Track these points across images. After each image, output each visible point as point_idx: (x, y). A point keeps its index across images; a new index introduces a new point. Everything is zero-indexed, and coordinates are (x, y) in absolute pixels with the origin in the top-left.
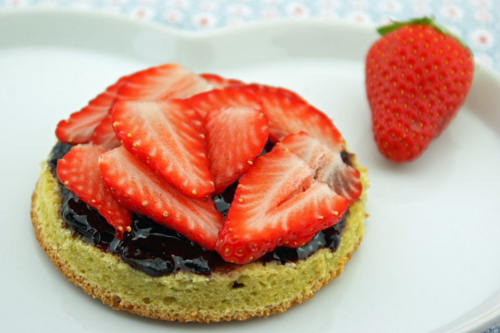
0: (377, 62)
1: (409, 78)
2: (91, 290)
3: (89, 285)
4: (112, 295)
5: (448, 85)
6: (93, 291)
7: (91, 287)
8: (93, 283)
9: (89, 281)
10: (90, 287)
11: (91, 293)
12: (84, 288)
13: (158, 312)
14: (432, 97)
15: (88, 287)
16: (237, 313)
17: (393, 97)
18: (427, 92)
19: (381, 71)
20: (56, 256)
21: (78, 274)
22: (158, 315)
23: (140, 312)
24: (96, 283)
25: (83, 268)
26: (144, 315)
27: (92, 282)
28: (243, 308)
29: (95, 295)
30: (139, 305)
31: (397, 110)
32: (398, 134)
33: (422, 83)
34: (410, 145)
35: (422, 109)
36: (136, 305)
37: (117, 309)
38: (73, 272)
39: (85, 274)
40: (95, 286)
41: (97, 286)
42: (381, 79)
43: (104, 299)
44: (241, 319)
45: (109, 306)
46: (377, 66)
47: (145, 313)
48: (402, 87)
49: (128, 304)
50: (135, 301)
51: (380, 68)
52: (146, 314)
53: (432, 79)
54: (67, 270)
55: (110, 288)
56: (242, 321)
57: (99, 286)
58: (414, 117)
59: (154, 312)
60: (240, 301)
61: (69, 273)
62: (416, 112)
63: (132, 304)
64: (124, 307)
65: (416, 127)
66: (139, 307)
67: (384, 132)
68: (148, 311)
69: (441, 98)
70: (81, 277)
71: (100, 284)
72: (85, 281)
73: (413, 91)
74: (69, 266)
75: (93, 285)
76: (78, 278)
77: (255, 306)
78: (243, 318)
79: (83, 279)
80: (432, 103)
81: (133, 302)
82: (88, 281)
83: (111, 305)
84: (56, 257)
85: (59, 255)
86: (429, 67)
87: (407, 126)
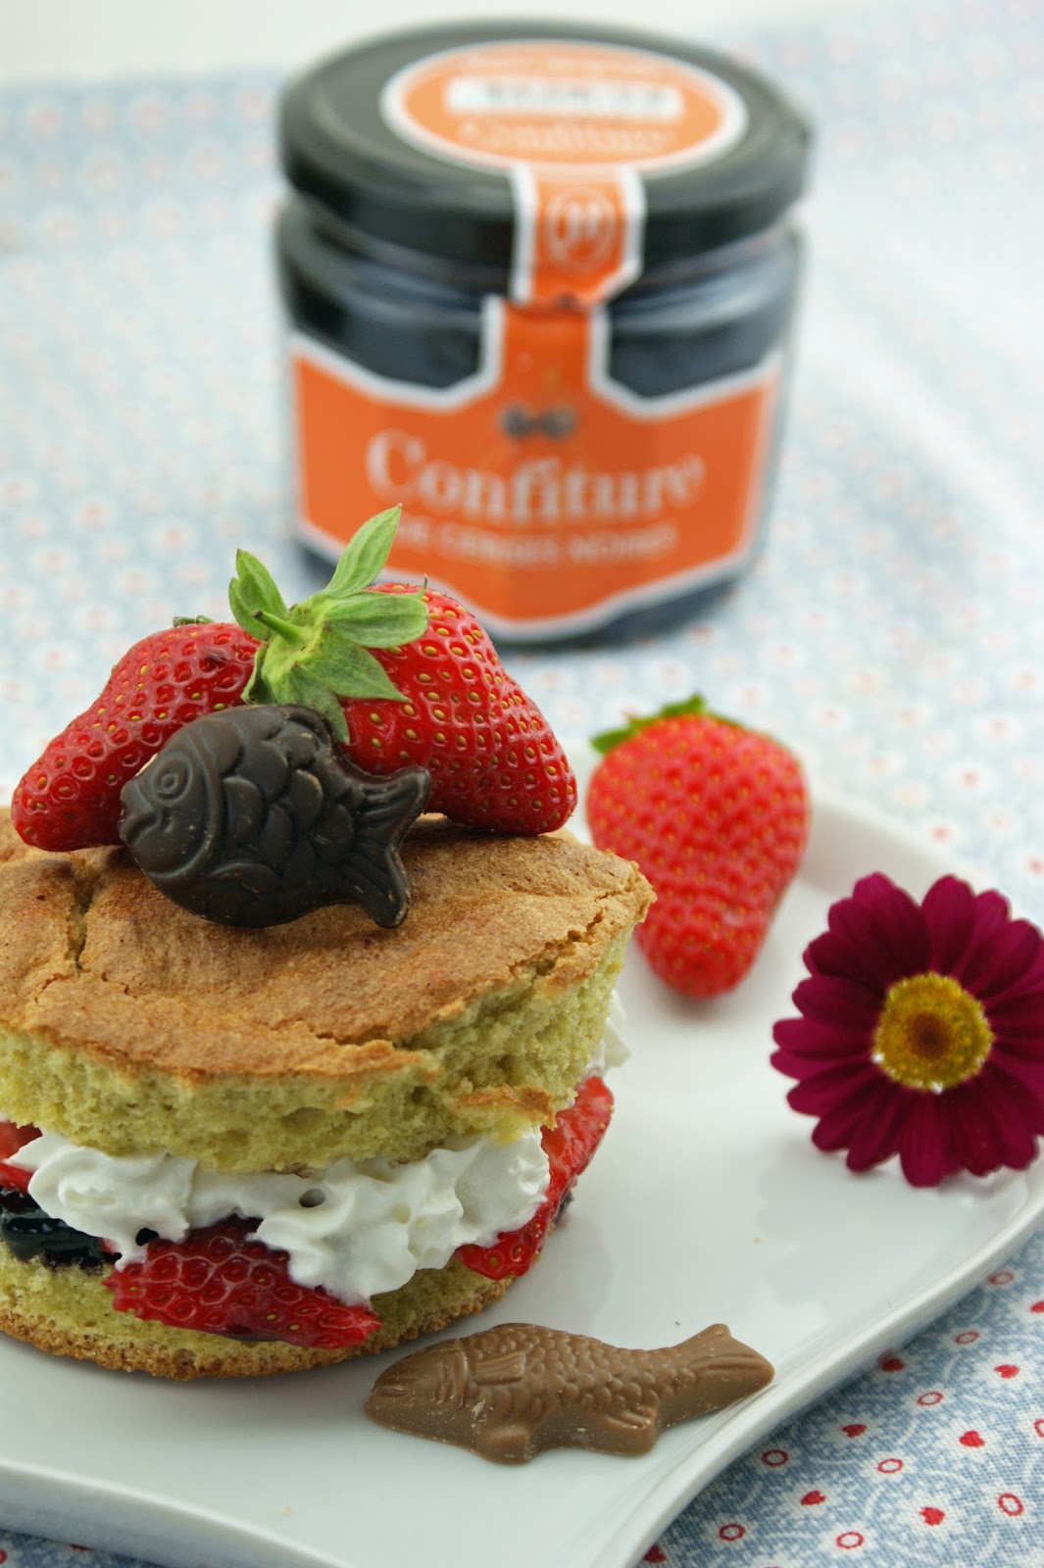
0: (617, 802)
1: (698, 822)
2: (118, 1358)
3: (109, 1348)
4: (171, 1351)
5: (774, 824)
6: (123, 1357)
7: (118, 1350)
8: (121, 1339)
9: (110, 1339)
10: (115, 1351)
11: (119, 1364)
12: (101, 1358)
13: (278, 1359)
14: (752, 852)
15: (109, 1352)
16: (430, 1317)
17: (673, 865)
18: (739, 846)
19: (634, 818)
20: (9, 1314)
21: (78, 1331)
22: (280, 1364)
23: (240, 1369)
24: (129, 1339)
25: (89, 1317)
26: (248, 1373)
27: (118, 1339)
28: (438, 1304)
29: (130, 1364)
30: (235, 1355)
31: (687, 891)
32: (701, 937)
33: (725, 828)
34: (730, 957)
35: (735, 879)
36: (230, 1357)
37: (186, 1380)
38: (65, 1334)
39: (99, 1328)
40: (128, 1345)
41: (132, 1345)
42: (639, 833)
43: (155, 1366)
44: (437, 1329)
45: (168, 1377)
46: (621, 810)
47: (250, 1368)
48: (687, 841)
49: (211, 1360)
50: (228, 1349)
51: (629, 812)
52: (254, 1369)
53: (742, 817)
54: (48, 1334)
55: (166, 1339)
56: (440, 1331)
57: (137, 1342)
58: (723, 898)
59: (269, 1360)
60: (430, 1290)
61: (55, 1339)
62: (726, 888)
63: (221, 1357)
64: (202, 1369)
65: (732, 919)
66: (235, 1360)
67: (669, 938)
68: (258, 1361)
69: (767, 852)
70: (86, 1337)
71: (138, 1337)
72: (101, 1344)
73: (709, 847)
74: (53, 1323)
75: (122, 1344)
76: (80, 1342)
77: (457, 1294)
78: (439, 1325)
79: (95, 1340)
80: (753, 864)
81: (222, 1352)
82: (107, 1340)
83: (172, 1375)
84: (10, 1318)
85: (18, 1310)
86: (731, 793)
87: (716, 917)
